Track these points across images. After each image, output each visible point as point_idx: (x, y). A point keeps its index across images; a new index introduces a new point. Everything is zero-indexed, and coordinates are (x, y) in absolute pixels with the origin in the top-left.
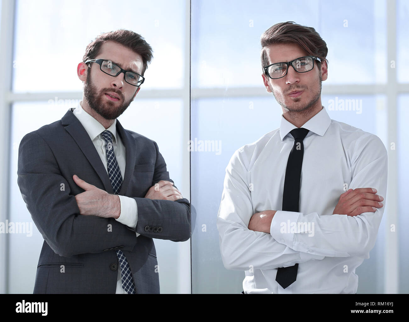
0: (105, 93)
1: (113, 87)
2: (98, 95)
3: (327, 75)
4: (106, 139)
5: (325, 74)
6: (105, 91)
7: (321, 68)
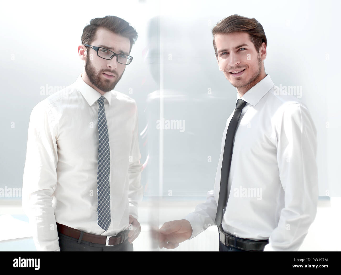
0: (103, 73)
1: (109, 68)
2: (97, 74)
3: (266, 55)
4: (99, 102)
5: (264, 55)
6: (103, 71)
7: (260, 51)
